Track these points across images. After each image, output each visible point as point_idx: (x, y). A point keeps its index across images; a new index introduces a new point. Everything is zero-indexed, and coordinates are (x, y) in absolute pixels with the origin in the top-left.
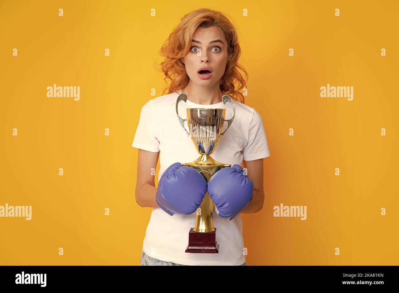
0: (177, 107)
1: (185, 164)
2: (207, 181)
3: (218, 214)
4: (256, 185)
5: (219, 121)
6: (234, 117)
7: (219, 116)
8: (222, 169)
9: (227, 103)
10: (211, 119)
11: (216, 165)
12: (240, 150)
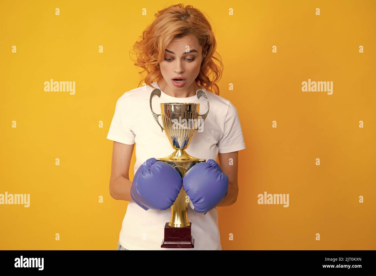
0: (151, 102)
1: (159, 160)
2: (182, 176)
3: (193, 209)
4: (231, 179)
5: (194, 115)
6: (208, 112)
7: (193, 112)
8: (197, 164)
9: (201, 98)
10: (186, 114)
11: (191, 160)
12: (216, 142)
